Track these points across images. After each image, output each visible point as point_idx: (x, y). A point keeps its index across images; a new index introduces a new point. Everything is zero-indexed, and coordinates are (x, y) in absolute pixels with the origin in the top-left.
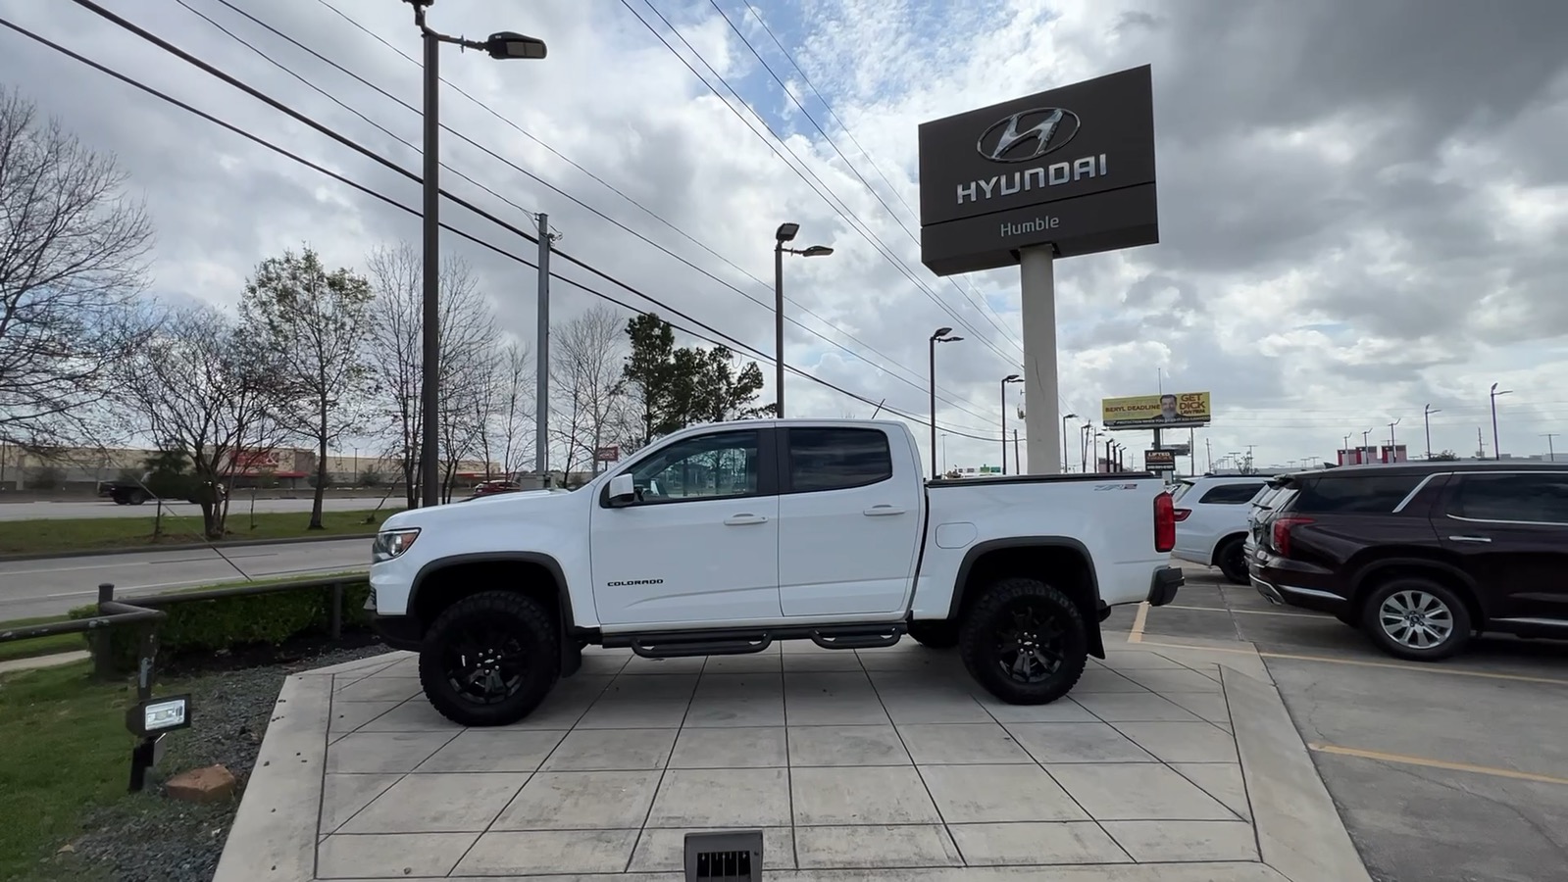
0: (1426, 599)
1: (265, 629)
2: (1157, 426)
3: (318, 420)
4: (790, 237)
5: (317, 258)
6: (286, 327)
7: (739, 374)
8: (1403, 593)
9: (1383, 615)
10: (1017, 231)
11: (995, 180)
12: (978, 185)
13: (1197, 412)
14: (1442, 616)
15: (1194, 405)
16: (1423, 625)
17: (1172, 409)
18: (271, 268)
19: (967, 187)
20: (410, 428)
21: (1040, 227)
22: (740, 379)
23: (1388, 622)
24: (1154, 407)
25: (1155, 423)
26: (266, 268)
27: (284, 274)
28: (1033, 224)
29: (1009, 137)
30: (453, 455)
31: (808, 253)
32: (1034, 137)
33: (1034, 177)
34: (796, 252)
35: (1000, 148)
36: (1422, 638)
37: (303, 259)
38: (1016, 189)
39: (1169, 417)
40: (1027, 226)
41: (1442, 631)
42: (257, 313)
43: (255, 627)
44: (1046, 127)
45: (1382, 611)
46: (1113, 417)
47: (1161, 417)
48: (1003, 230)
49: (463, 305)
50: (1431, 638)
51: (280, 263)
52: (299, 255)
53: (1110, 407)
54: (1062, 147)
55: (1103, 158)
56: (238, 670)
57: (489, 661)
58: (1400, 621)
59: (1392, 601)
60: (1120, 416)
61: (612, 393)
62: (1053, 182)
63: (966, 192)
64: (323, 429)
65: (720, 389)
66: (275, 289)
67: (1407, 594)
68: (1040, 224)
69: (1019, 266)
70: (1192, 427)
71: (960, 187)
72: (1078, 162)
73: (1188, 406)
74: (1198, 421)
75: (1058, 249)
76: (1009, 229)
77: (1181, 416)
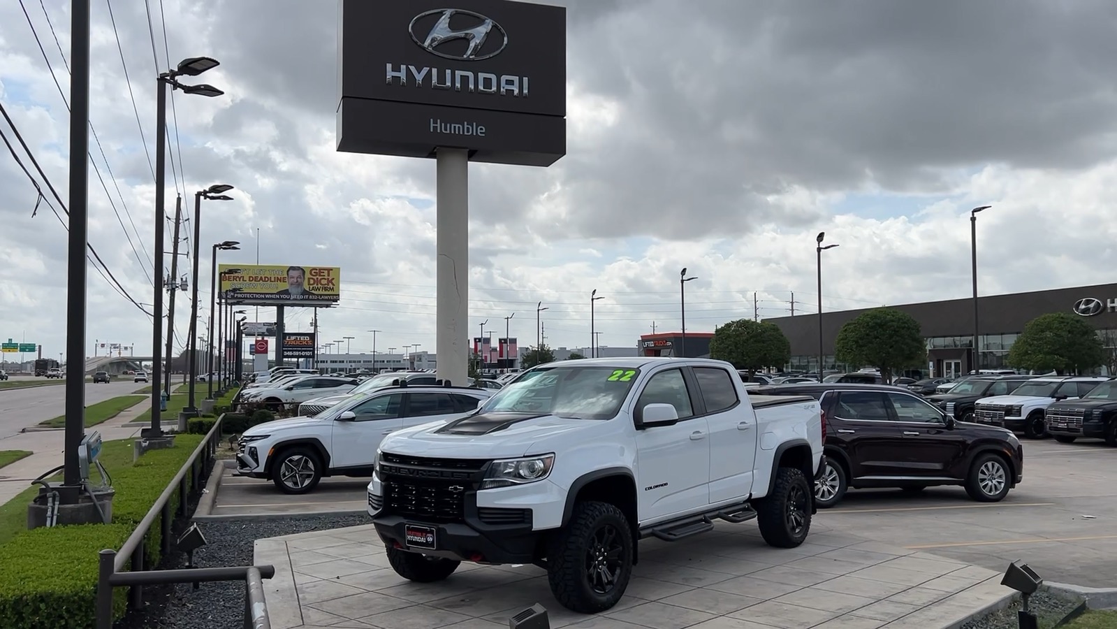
0: (828, 469)
2: (281, 302)
4: (193, 72)
10: (446, 130)
11: (425, 70)
12: (408, 70)
13: (325, 289)
14: (833, 480)
15: (324, 282)
16: (827, 485)
17: (299, 284)
19: (396, 68)
21: (468, 132)
24: (278, 280)
25: (280, 299)
28: (461, 126)
29: (442, 30)
32: (466, 40)
33: (465, 80)
35: (432, 39)
36: (826, 494)
38: (447, 86)
39: (295, 292)
40: (455, 128)
44: (477, 33)
47: (286, 292)
48: (432, 125)
50: (830, 493)
54: (489, 59)
55: (525, 79)
57: (601, 559)
60: (238, 287)
63: (396, 74)
68: (468, 128)
69: (436, 160)
70: (315, 306)
71: (389, 66)
72: (504, 78)
73: (317, 282)
74: (326, 300)
75: (473, 155)
76: (439, 125)
77: (309, 294)
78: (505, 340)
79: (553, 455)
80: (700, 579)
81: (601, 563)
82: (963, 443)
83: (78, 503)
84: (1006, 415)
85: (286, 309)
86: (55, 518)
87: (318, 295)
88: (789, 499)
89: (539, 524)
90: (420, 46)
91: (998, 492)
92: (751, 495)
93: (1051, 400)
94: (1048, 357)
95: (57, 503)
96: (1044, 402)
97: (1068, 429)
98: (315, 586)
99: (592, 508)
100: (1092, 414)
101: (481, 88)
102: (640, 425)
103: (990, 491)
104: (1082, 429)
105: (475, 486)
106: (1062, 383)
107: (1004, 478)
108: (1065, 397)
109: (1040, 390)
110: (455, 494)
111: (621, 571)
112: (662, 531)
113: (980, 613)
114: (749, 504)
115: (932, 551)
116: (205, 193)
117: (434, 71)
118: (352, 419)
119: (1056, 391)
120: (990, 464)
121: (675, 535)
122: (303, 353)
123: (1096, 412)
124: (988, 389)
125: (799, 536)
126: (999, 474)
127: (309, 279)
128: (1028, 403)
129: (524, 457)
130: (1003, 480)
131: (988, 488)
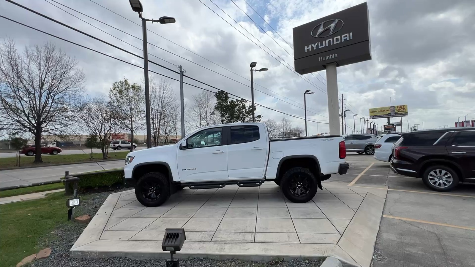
0: (444, 172)
1: (106, 182)
2: (388, 116)
3: (130, 126)
4: (254, 66)
5: (128, 81)
6: (121, 100)
7: (249, 107)
8: (436, 170)
9: (429, 177)
10: (324, 59)
11: (317, 44)
12: (312, 46)
13: (403, 111)
14: (449, 177)
15: (402, 109)
16: (443, 180)
17: (394, 111)
18: (116, 85)
19: (308, 47)
20: (155, 127)
22: (249, 108)
23: (431, 179)
24: (387, 110)
26: (114, 85)
27: (120, 86)
28: (329, 57)
29: (321, 30)
30: (167, 134)
31: (261, 70)
32: (329, 29)
33: (329, 42)
34: (257, 70)
35: (318, 33)
36: (442, 185)
37: (124, 81)
38: (324, 46)
39: (392, 113)
40: (327, 57)
41: (449, 182)
42: (113, 97)
43: (104, 182)
44: (332, 25)
45: (429, 176)
46: (373, 114)
47: (390, 114)
48: (320, 59)
49: (167, 91)
50: (445, 184)
51: (118, 83)
52: (123, 80)
53: (372, 111)
54: (338, 31)
55: (351, 34)
56: (99, 193)
57: (152, 190)
58: (435, 179)
59: (432, 173)
60: (375, 114)
61: (211, 114)
62: (335, 43)
63: (308, 48)
64: (132, 128)
65: (243, 111)
66: (118, 90)
67: (437, 171)
68: (331, 57)
69: (325, 71)
70: (401, 116)
72: (343, 36)
73: (400, 110)
74: (403, 114)
75: (338, 65)
76: (322, 59)
77: (397, 113)
79: (134, 157)
85: (390, 118)
87: (400, 113)
90: (315, 37)
92: (265, 176)
117: (319, 43)
127: (397, 109)
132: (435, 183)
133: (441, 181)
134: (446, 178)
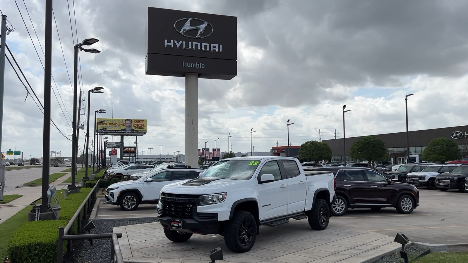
2: (122, 134)
9: (333, 205)
10: (189, 66)
11: (181, 42)
12: (174, 43)
13: (141, 129)
14: (343, 205)
15: (140, 125)
17: (130, 127)
19: (169, 42)
21: (198, 66)
24: (121, 124)
25: (122, 132)
28: (195, 64)
29: (187, 26)
32: (197, 30)
33: (196, 46)
35: (183, 30)
38: (189, 48)
39: (128, 129)
40: (193, 65)
41: (342, 208)
44: (202, 28)
47: (125, 130)
48: (183, 64)
54: (206, 37)
55: (221, 46)
58: (336, 207)
68: (198, 65)
69: (185, 78)
70: (137, 135)
71: (166, 41)
72: (212, 45)
73: (137, 125)
74: (141, 133)
75: (200, 76)
76: (186, 64)
77: (134, 130)
78: (215, 149)
79: (226, 193)
80: (284, 241)
81: (244, 234)
82: (394, 190)
83: (47, 212)
84: (419, 180)
85: (124, 136)
86: (39, 217)
87: (138, 131)
88: (320, 211)
89: (221, 219)
90: (178, 33)
91: (409, 210)
92: (305, 209)
93: (437, 174)
94: (438, 156)
95: (39, 212)
96: (435, 174)
97: (444, 185)
98: (136, 244)
99: (241, 213)
100: (454, 179)
101: (203, 49)
102: (260, 182)
103: (406, 209)
104: (449, 185)
105: (197, 204)
106: (442, 167)
107: (412, 204)
108: (444, 172)
109: (433, 169)
110: (189, 208)
111: (252, 237)
112: (269, 222)
113: (388, 253)
114: (304, 213)
115: (378, 232)
116: (92, 91)
117: (184, 42)
118: (151, 181)
119: (440, 170)
120: (406, 199)
121: (274, 224)
122: (131, 155)
123: (456, 178)
124: (412, 169)
125: (324, 226)
126: (409, 203)
127: (134, 124)
128: (428, 175)
129: (215, 194)
130: (411, 205)
131: (405, 208)
132: (336, 210)
133: (339, 208)
134: (341, 205)
